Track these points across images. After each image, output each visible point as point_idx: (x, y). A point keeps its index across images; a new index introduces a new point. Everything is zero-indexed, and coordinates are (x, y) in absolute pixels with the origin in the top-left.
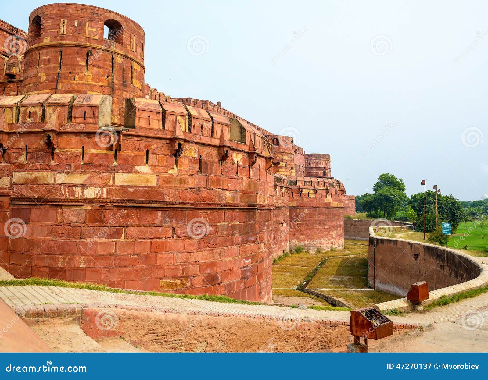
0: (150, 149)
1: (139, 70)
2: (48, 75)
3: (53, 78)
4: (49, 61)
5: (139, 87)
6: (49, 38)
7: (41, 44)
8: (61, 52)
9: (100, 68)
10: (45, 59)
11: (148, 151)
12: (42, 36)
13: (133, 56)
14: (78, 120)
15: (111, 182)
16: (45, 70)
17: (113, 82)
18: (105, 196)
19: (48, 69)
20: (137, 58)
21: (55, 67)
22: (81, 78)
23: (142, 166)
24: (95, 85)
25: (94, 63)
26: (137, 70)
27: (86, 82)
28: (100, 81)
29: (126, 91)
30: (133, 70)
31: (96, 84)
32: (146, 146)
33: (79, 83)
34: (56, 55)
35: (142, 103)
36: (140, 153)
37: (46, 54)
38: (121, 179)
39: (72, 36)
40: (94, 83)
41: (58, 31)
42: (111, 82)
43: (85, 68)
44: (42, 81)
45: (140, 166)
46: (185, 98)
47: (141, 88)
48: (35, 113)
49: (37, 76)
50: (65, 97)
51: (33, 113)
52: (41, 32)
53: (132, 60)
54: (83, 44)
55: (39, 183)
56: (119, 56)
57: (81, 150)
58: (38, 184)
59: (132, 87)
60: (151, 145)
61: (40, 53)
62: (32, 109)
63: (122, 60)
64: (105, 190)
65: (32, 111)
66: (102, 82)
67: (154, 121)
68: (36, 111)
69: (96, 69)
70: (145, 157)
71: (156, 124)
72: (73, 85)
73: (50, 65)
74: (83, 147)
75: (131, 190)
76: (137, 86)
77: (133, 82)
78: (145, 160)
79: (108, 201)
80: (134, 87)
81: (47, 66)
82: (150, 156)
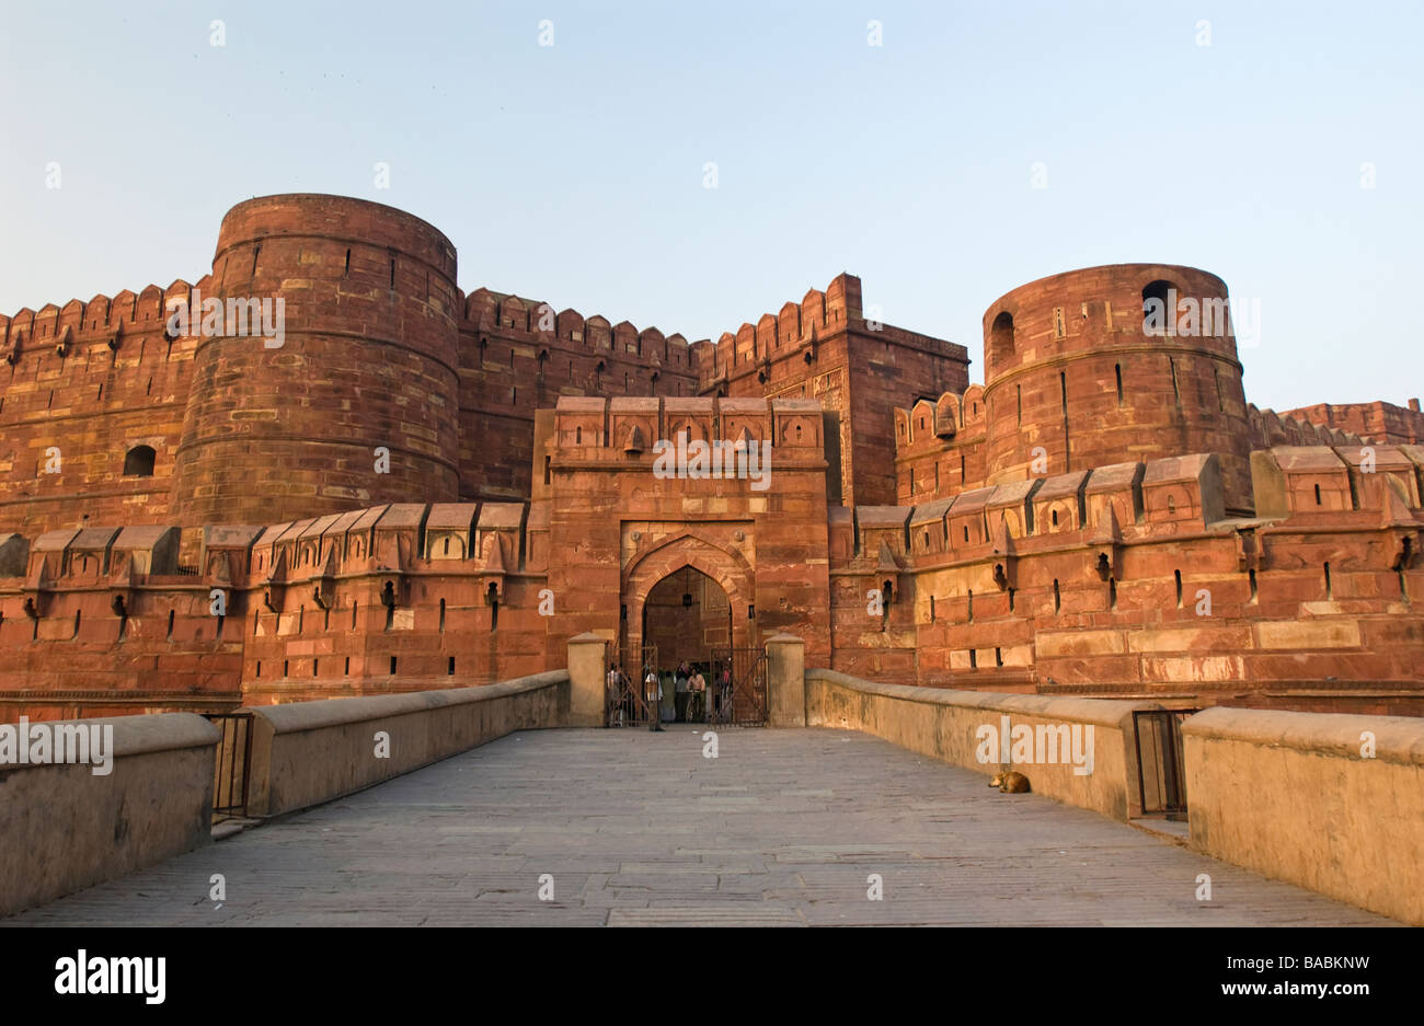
0: (1333, 560)
1: (1232, 376)
2: (1042, 427)
3: (1055, 431)
4: (1041, 398)
5: (1236, 415)
6: (1033, 351)
7: (1018, 368)
8: (1063, 374)
9: (1149, 390)
10: (1032, 396)
11: (1326, 565)
12: (1017, 351)
13: (1215, 348)
14: (1156, 516)
15: (1251, 643)
16: (1034, 417)
17: (1181, 416)
18: (1241, 676)
19: (1041, 414)
20: (1223, 349)
21: (1054, 409)
22: (1112, 421)
23: (1320, 600)
24: (1144, 430)
25: (1134, 383)
26: (1229, 378)
27: (1124, 427)
28: (1150, 419)
29: (1212, 430)
30: (1219, 379)
31: (1145, 426)
32: (1322, 554)
33: (1109, 432)
34: (1054, 383)
35: (1294, 458)
36: (1310, 572)
37: (1033, 385)
38: (1274, 633)
39: (1080, 336)
40: (1142, 426)
41: (1049, 336)
42: (1175, 416)
43: (1116, 397)
44: (1031, 440)
45: (1315, 600)
46: (1310, 409)
47: (1242, 415)
48: (1067, 512)
49: (1020, 431)
50: (1122, 472)
51: (1061, 513)
52: (1016, 344)
53: (1215, 356)
54: (1106, 348)
55: (1093, 653)
56: (1184, 356)
57: (1173, 578)
58: (1092, 657)
59: (1224, 417)
60: (1333, 551)
61: (1019, 386)
62: (1057, 506)
63: (1193, 362)
64: (1240, 661)
65: (1058, 510)
66: (1158, 420)
67: (1331, 494)
68: (1067, 509)
69: (1141, 395)
70: (1323, 580)
71: (1336, 501)
72: (1098, 439)
73: (1044, 406)
74: (1177, 573)
75: (1301, 658)
76: (1234, 413)
77: (1225, 407)
78: (1324, 587)
79: (1250, 686)
80: (1229, 416)
81: (1038, 408)
82: (1334, 575)
